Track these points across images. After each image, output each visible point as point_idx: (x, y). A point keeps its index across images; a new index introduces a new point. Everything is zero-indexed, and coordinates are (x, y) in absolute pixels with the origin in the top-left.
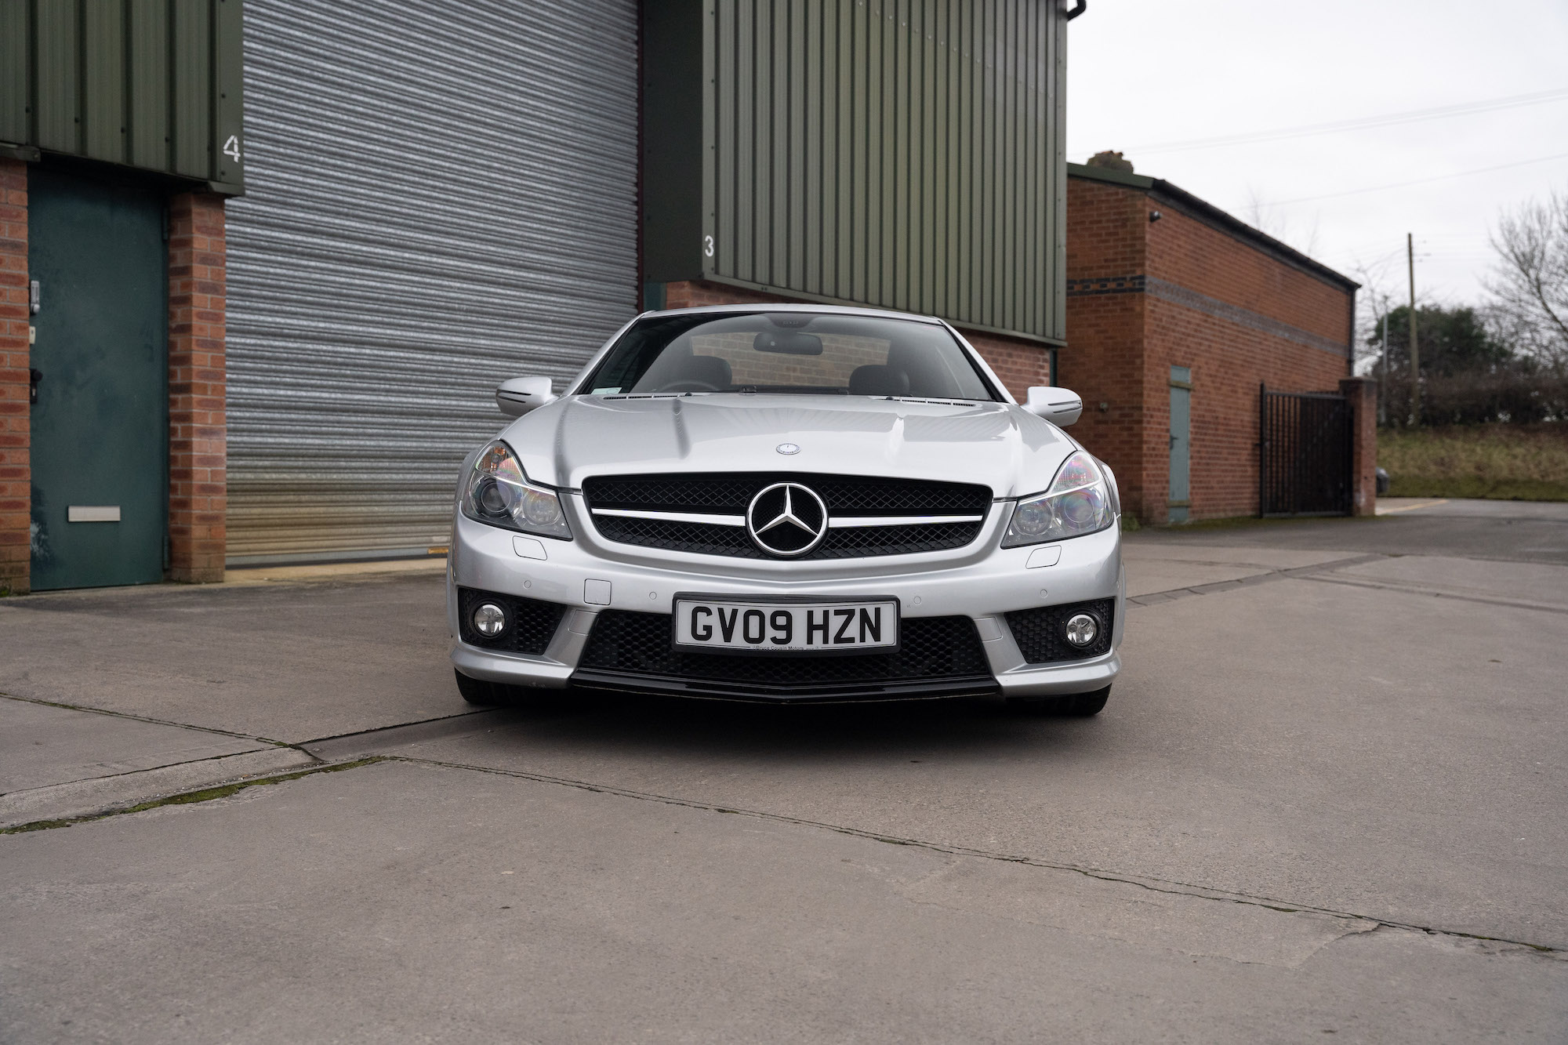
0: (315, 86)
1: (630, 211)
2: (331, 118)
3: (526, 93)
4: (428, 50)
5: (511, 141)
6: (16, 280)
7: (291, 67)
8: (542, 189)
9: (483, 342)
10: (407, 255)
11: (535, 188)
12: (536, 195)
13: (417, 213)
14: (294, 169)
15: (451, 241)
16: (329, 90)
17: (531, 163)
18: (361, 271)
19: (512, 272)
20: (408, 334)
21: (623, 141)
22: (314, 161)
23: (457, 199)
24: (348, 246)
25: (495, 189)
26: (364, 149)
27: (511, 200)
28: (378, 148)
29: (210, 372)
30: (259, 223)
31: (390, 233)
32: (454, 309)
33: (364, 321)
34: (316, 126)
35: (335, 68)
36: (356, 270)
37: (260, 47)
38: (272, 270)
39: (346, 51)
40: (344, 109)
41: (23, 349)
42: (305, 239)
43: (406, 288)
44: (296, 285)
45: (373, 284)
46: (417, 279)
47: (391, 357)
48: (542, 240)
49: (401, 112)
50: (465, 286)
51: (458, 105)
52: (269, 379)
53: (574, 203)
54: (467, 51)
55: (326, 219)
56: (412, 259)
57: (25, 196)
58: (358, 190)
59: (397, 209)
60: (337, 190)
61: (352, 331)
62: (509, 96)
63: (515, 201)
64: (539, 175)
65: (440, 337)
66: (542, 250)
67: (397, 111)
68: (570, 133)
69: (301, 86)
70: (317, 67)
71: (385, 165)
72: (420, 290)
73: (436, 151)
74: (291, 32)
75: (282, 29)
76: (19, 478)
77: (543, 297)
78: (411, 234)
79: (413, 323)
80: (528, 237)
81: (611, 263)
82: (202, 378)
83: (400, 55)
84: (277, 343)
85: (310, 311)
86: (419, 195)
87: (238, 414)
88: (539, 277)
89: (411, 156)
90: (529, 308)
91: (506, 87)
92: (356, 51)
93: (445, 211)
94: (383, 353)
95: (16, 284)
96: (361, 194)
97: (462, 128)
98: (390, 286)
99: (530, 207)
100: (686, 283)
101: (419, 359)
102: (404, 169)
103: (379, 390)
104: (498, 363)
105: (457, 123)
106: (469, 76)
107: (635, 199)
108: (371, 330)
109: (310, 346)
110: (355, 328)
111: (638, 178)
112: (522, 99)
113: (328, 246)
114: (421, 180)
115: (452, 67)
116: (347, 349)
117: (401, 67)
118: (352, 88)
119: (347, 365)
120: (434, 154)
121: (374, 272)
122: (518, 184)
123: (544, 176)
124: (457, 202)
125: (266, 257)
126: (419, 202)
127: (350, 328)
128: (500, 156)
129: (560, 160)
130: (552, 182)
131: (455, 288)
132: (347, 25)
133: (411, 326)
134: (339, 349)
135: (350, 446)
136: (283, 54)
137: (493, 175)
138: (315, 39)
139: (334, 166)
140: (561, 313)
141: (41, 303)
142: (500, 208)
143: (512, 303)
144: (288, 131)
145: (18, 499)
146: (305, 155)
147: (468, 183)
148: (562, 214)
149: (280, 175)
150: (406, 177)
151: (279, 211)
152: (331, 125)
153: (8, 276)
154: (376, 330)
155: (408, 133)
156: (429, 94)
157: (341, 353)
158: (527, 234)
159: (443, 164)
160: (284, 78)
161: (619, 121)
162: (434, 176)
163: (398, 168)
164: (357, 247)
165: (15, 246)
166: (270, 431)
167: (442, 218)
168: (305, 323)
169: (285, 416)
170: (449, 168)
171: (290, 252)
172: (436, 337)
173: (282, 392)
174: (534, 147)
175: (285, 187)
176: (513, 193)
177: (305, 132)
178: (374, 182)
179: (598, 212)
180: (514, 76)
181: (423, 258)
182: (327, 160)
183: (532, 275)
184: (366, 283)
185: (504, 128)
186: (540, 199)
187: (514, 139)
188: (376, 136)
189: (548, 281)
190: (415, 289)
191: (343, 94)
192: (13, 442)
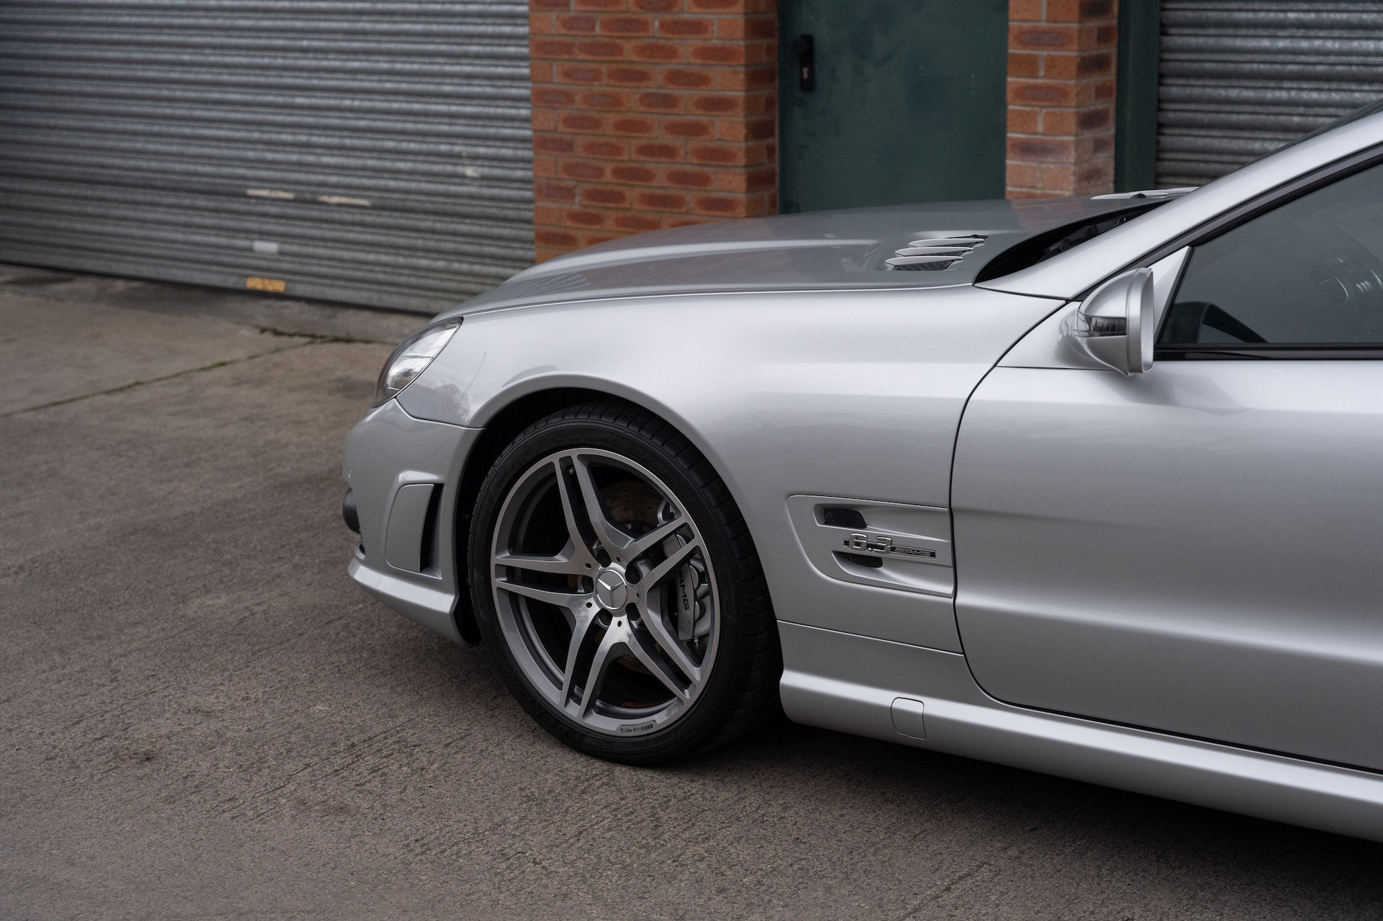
29: (1044, 32)
41: (734, 11)
76: (729, 214)
82: (1025, 45)
87: (1315, 95)
192: (718, 156)
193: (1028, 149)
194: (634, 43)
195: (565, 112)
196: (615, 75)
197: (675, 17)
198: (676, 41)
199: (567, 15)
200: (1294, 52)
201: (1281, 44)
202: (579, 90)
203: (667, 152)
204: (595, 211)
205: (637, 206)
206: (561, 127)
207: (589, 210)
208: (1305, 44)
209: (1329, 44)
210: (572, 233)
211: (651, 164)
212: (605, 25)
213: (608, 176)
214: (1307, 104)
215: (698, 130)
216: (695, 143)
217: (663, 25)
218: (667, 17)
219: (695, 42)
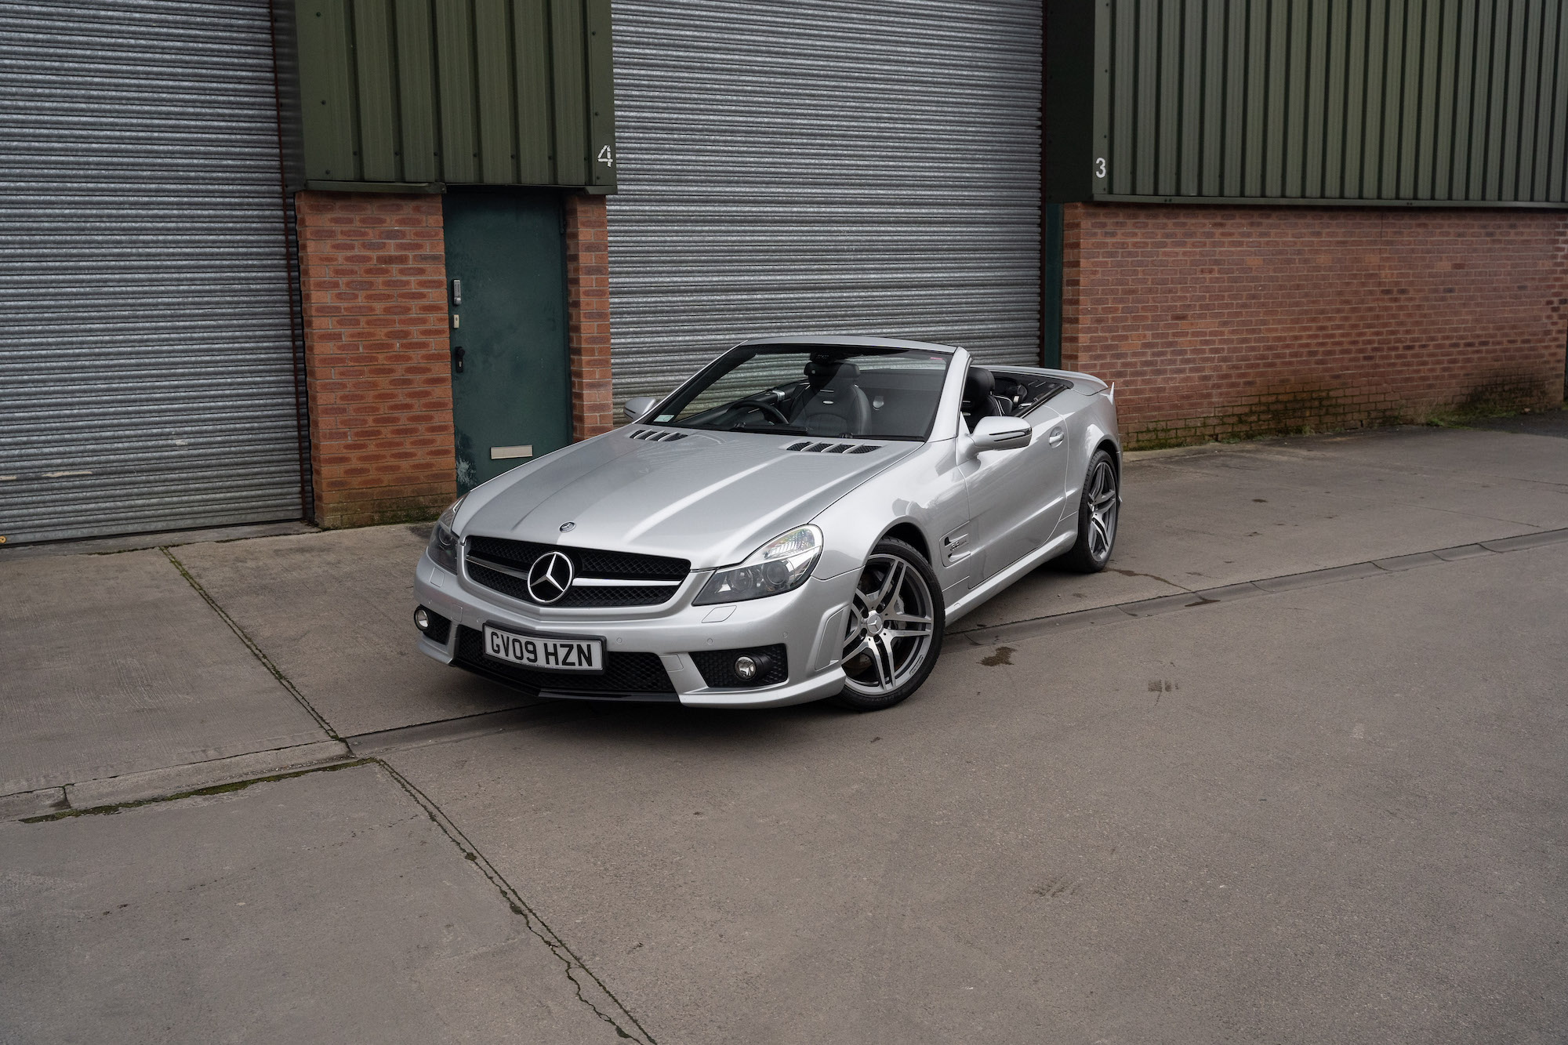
0: (705, 76)
1: (1033, 135)
2: (721, 101)
3: (918, 43)
4: (814, 23)
5: (902, 91)
6: (436, 284)
7: (683, 63)
8: (935, 130)
9: (873, 276)
10: (795, 209)
11: (926, 130)
12: (928, 136)
13: (805, 171)
14: (688, 150)
15: (840, 191)
16: (718, 77)
17: (923, 108)
18: (751, 228)
19: (903, 210)
20: (798, 277)
21: (1026, 70)
22: (706, 141)
23: (845, 152)
24: (739, 209)
25: (885, 138)
26: (753, 122)
27: (901, 145)
28: (766, 120)
29: (597, 338)
30: (656, 201)
31: (779, 193)
32: (843, 251)
33: (754, 271)
34: (707, 110)
35: (724, 56)
36: (747, 228)
37: (654, 52)
38: (668, 239)
39: (734, 40)
40: (734, 91)
41: (444, 335)
42: (698, 209)
43: (795, 238)
44: (691, 248)
45: (764, 238)
46: (806, 228)
47: (781, 299)
48: (934, 177)
49: (788, 84)
50: (854, 229)
51: (845, 68)
52: (669, 328)
53: (970, 138)
54: (855, 16)
55: (718, 189)
56: (801, 212)
57: (441, 218)
58: (748, 159)
59: (786, 170)
60: (728, 162)
61: (744, 281)
62: (899, 49)
63: (906, 145)
64: (931, 117)
65: (829, 277)
66: (935, 186)
67: (785, 84)
68: (965, 73)
69: (692, 78)
70: (707, 58)
71: (774, 133)
72: (809, 238)
73: (824, 112)
74: (683, 33)
75: (674, 32)
76: (444, 432)
77: (935, 229)
78: (800, 191)
79: (802, 267)
80: (919, 177)
81: (1011, 188)
83: (787, 33)
84: (675, 299)
85: (705, 268)
86: (808, 154)
87: (642, 359)
88: (931, 211)
89: (798, 121)
90: (921, 241)
91: (897, 42)
92: (743, 37)
93: (833, 165)
94: (773, 296)
95: (437, 287)
96: (750, 162)
97: (850, 88)
98: (780, 238)
99: (922, 148)
100: (1079, 204)
101: (808, 298)
102: (792, 134)
103: (770, 328)
104: (889, 293)
105: (845, 84)
106: (857, 39)
107: (1039, 123)
108: (762, 278)
109: (705, 298)
110: (746, 278)
111: (1042, 103)
112: (913, 50)
113: (719, 212)
114: (810, 141)
115: (839, 34)
116: (739, 297)
117: (788, 44)
118: (740, 71)
119: (740, 310)
120: (822, 115)
121: (764, 228)
122: (909, 129)
123: (937, 118)
124: (845, 155)
125: (664, 228)
126: (807, 161)
127: (742, 278)
128: (890, 106)
129: (954, 100)
130: (946, 121)
131: (844, 231)
132: (735, 16)
133: (801, 270)
134: (732, 297)
135: (744, 378)
136: (675, 53)
137: (882, 125)
138: (705, 34)
139: (725, 142)
140: (955, 241)
141: (463, 296)
142: (890, 154)
143: (903, 238)
144: (681, 119)
145: (447, 448)
146: (697, 137)
147: (857, 136)
148: (957, 150)
149: (675, 157)
150: (794, 141)
151: (674, 188)
152: (721, 107)
153: (430, 281)
154: (766, 278)
155: (795, 101)
156: (816, 63)
157: (734, 300)
158: (919, 174)
159: (831, 123)
160: (677, 74)
161: (1021, 51)
162: (821, 135)
163: (786, 134)
164: (747, 209)
165: (435, 258)
166: (671, 371)
167: (831, 172)
168: (700, 279)
169: (684, 357)
170: (836, 126)
171: (686, 221)
172: (825, 277)
173: (680, 338)
174: (927, 92)
175: (679, 167)
176: (904, 138)
177: (696, 117)
178: (763, 149)
179: (996, 142)
180: (904, 30)
181: (812, 210)
182: (718, 137)
183: (923, 211)
184: (756, 238)
185: (893, 80)
186: (933, 139)
187: (905, 88)
188: (764, 109)
189: (941, 214)
190: (804, 238)
191: (732, 78)
192: (439, 405)
193: (592, 386)
194: (385, 354)
195: (340, 393)
196: (371, 372)
197: (410, 341)
198: (411, 353)
199: (340, 344)
200: (634, 343)
201: (629, 340)
202: (350, 381)
203: (408, 407)
204: (362, 442)
205: (389, 436)
206: (338, 402)
207: (358, 442)
208: (637, 340)
209: (646, 340)
210: (347, 455)
211: (396, 414)
212: (365, 347)
213: (370, 423)
214: (640, 363)
215: (427, 394)
216: (424, 400)
217: (402, 345)
218: (405, 341)
219: (423, 352)
